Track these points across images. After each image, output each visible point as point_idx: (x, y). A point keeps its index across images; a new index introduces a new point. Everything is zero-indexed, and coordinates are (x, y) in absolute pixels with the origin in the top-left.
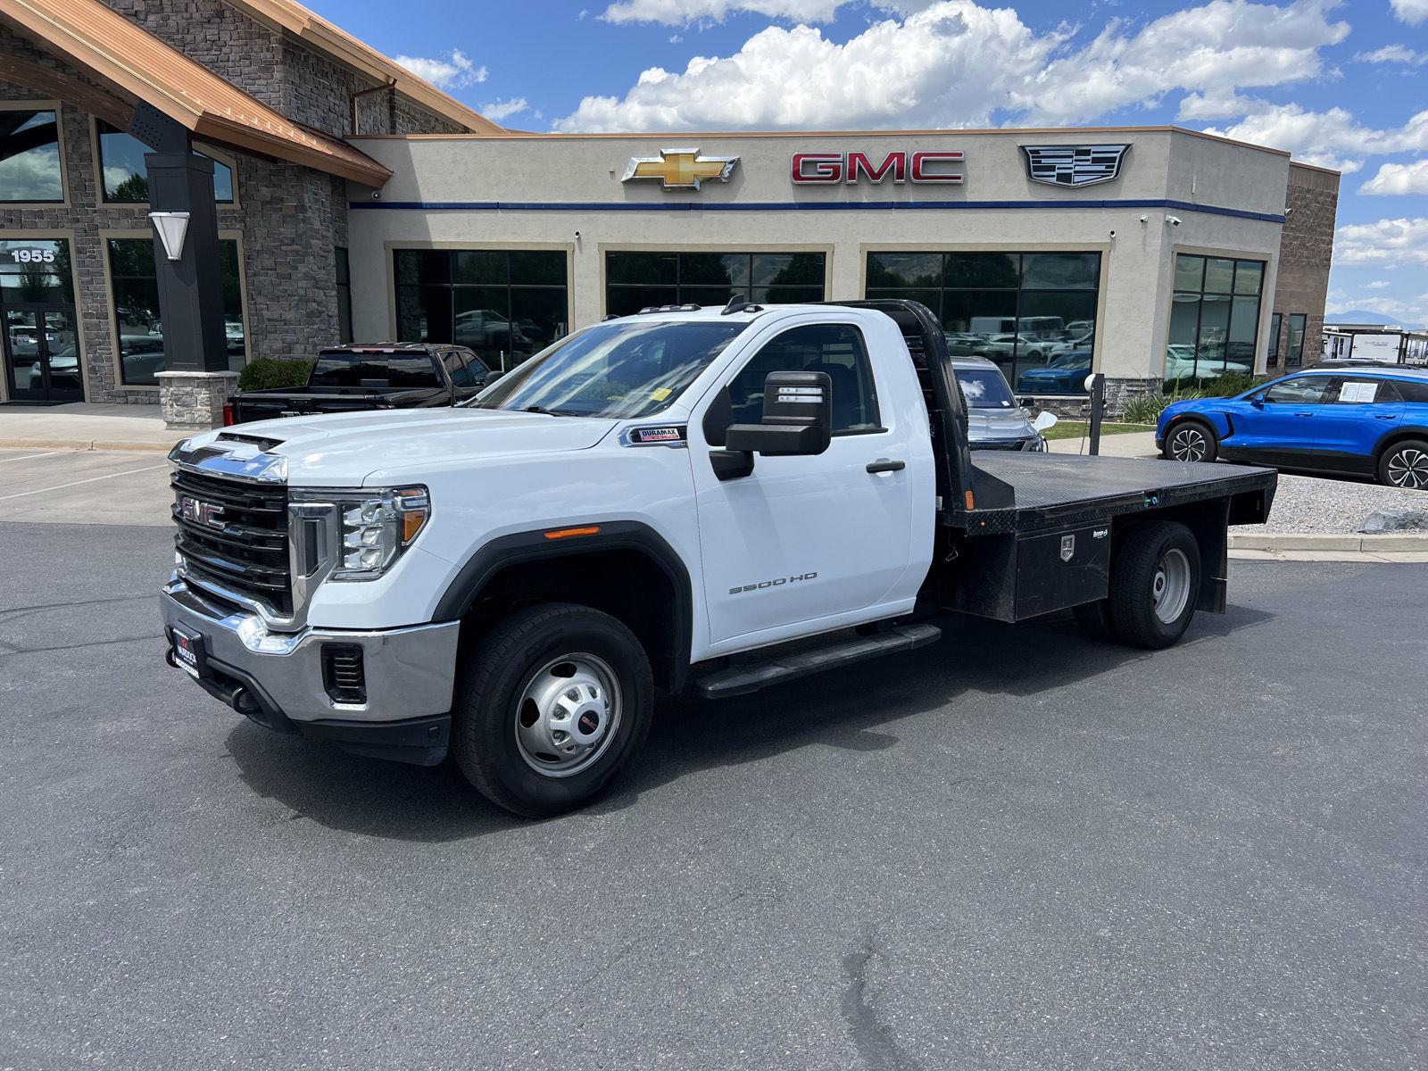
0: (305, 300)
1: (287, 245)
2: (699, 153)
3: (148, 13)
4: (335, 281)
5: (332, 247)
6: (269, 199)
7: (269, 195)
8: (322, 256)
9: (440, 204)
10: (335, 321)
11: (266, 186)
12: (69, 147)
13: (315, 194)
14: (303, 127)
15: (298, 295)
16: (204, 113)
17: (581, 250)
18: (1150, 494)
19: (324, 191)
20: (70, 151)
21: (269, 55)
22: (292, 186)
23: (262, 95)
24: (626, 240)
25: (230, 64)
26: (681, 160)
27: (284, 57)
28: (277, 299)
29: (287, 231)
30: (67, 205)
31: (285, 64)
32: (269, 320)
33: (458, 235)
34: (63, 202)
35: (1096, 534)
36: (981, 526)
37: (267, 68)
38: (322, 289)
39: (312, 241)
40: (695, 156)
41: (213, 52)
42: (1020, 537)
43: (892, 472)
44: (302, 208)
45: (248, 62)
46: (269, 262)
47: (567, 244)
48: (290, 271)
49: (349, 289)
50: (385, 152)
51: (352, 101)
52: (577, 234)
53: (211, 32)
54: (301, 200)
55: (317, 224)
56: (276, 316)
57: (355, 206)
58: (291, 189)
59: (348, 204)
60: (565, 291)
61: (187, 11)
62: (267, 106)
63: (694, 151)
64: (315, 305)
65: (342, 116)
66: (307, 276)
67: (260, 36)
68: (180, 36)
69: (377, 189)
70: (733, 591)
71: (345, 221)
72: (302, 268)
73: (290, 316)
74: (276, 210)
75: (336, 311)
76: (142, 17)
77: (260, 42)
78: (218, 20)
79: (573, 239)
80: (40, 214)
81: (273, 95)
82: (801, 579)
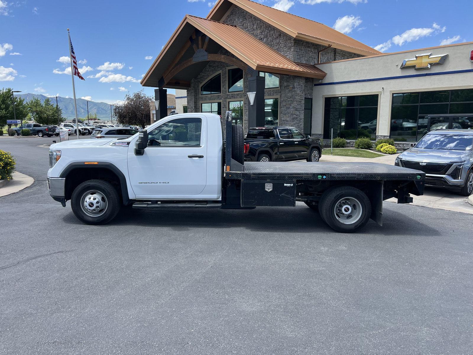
0: (292, 114)
1: (289, 99)
2: (431, 55)
3: (264, 38)
4: (303, 108)
5: (303, 98)
6: (286, 86)
7: (286, 84)
8: (299, 101)
9: (339, 82)
10: (303, 120)
11: (286, 82)
12: (245, 76)
13: (299, 83)
14: (298, 64)
15: (291, 113)
16: (258, 65)
17: (384, 93)
18: (322, 175)
19: (302, 82)
20: (245, 77)
21: (291, 44)
22: (292, 81)
23: (288, 56)
24: (400, 89)
25: (281, 49)
26: (423, 58)
27: (294, 44)
28: (285, 114)
29: (290, 95)
30: (244, 92)
31: (295, 46)
32: (283, 120)
33: (344, 92)
34: (243, 91)
35: (285, 185)
36: (229, 176)
37: (290, 48)
38: (298, 111)
39: (296, 97)
40: (429, 56)
41: (278, 46)
42: (243, 181)
43: (198, 158)
44: (294, 88)
45: (285, 47)
46: (284, 104)
47: (379, 92)
48: (289, 106)
49: (312, 110)
50: (325, 68)
51: (319, 53)
52: (383, 88)
53: (278, 41)
54: (294, 85)
55: (298, 92)
56: (285, 119)
57: (315, 85)
58: (292, 82)
59: (314, 84)
60: (377, 108)
61: (272, 36)
62: (289, 60)
63: (429, 54)
64: (295, 116)
65: (314, 59)
66: (294, 107)
67: (289, 40)
68: (270, 43)
69: (321, 79)
70: (139, 183)
71: (312, 90)
72: (293, 105)
73: (288, 119)
74: (288, 89)
75: (303, 117)
76: (263, 39)
77: (289, 41)
78: (279, 37)
79: (381, 90)
80: (238, 95)
81: (291, 56)
82: (163, 183)
